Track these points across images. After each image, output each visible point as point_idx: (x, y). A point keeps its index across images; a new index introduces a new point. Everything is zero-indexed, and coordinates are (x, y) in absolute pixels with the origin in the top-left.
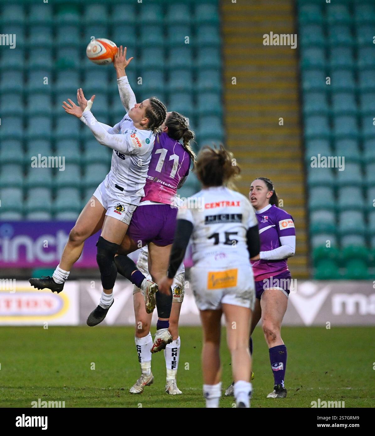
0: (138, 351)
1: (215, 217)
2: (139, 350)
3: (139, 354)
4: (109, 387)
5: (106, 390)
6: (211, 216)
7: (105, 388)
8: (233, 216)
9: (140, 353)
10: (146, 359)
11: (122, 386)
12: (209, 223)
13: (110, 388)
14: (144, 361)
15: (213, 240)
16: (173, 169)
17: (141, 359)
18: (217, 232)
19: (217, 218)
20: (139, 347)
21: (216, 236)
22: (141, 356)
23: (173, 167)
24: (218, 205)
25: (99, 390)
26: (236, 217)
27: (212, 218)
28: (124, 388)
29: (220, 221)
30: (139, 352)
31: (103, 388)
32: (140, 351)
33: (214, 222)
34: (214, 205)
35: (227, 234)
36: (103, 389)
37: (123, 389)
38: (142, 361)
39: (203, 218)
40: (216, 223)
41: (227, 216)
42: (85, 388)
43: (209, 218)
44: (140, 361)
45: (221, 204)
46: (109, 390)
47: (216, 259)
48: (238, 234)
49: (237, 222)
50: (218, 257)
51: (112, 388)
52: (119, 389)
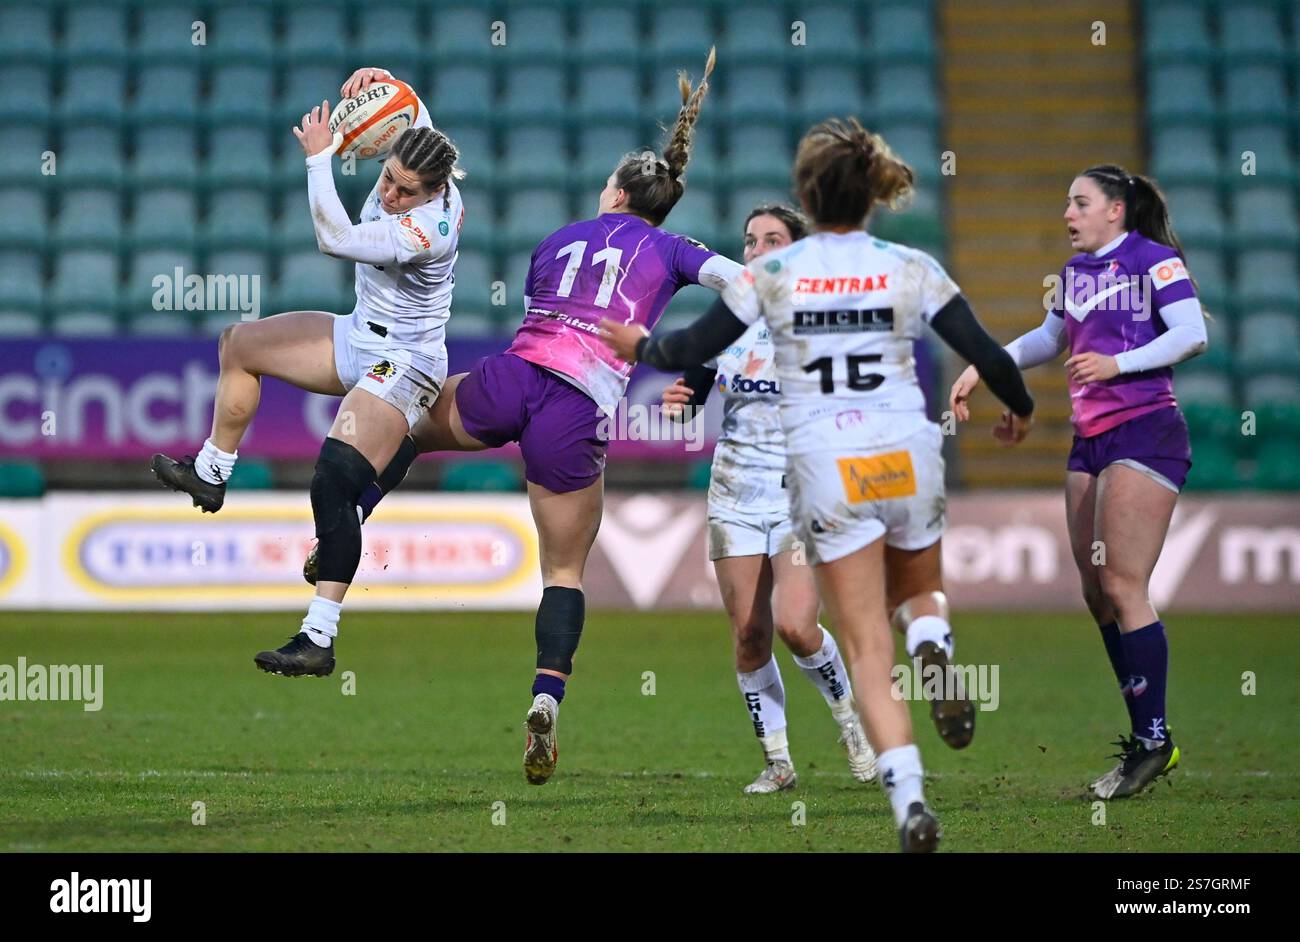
0: (751, 708)
1: (820, 316)
2: (753, 704)
3: (756, 715)
4: (643, 769)
5: (633, 777)
6: (809, 314)
7: (630, 774)
8: (867, 314)
9: (759, 713)
10: (774, 727)
11: (676, 768)
12: (804, 332)
13: (645, 773)
14: (772, 731)
15: (816, 375)
16: (603, 282)
17: (764, 726)
18: (827, 354)
19: (827, 320)
20: (752, 698)
21: (824, 364)
22: (760, 720)
23: (605, 277)
24: (830, 286)
25: (618, 777)
26: (874, 316)
27: (813, 319)
28: (681, 773)
29: (835, 327)
30: (755, 710)
31: (627, 771)
32: (758, 707)
33: (819, 328)
34: (821, 286)
35: (853, 361)
36: (626, 774)
37: (678, 776)
38: (766, 731)
39: (791, 318)
40: (824, 332)
41: (853, 316)
42: (580, 772)
43: (805, 319)
44: (760, 733)
45: (837, 286)
46: (642, 778)
47: (839, 426)
48: (883, 359)
49: (879, 329)
50: (844, 420)
51: (651, 771)
52: (667, 776)
